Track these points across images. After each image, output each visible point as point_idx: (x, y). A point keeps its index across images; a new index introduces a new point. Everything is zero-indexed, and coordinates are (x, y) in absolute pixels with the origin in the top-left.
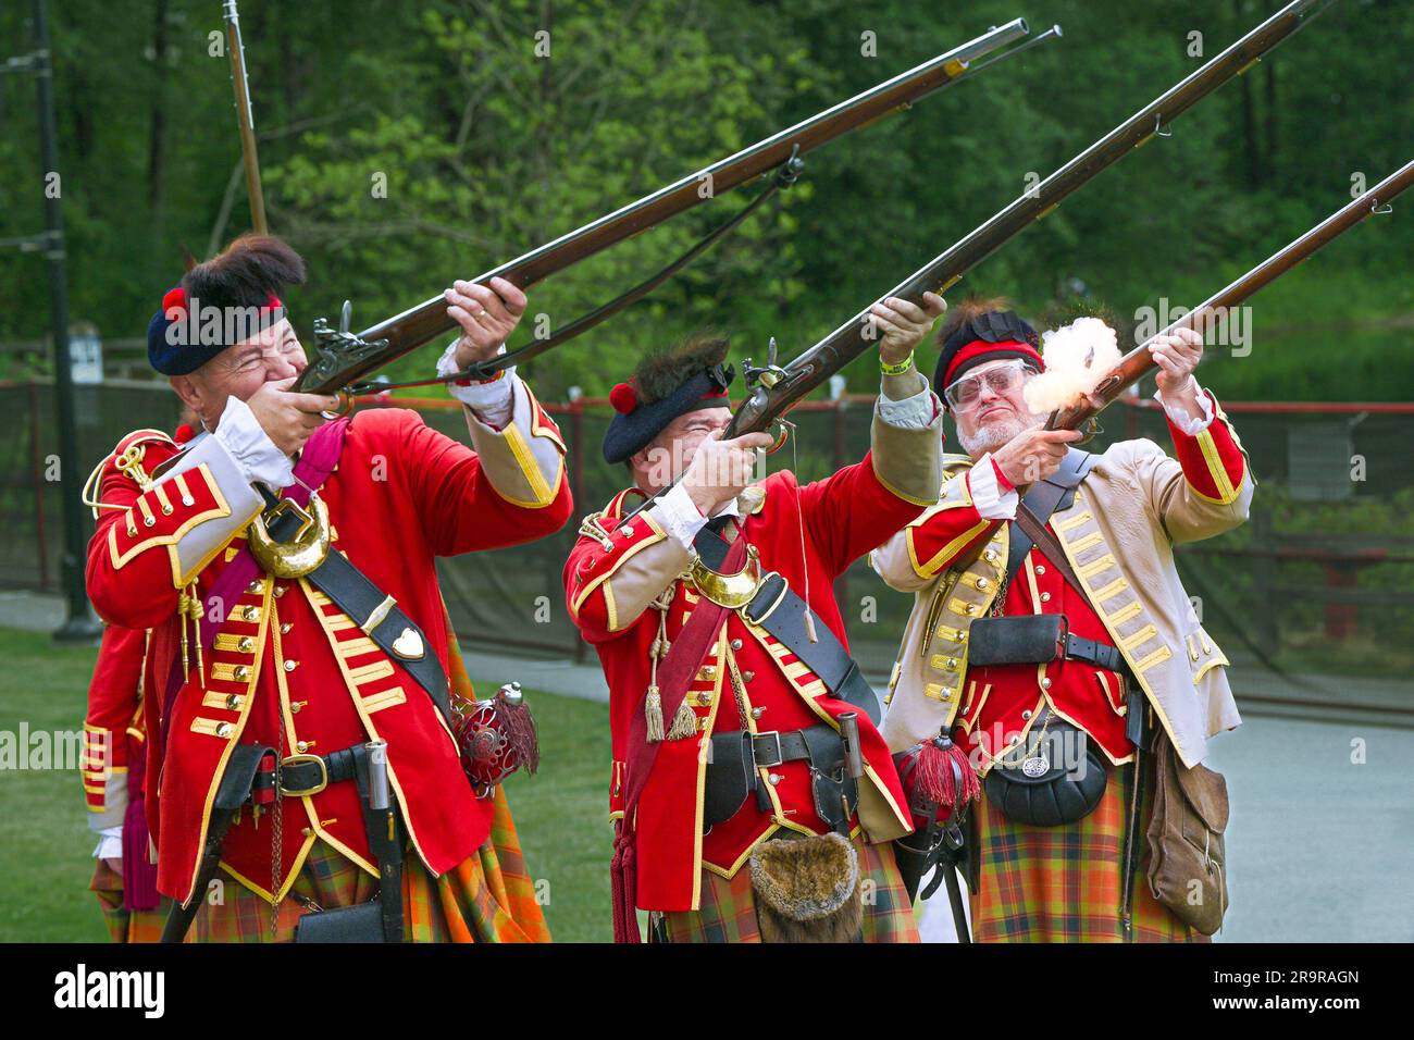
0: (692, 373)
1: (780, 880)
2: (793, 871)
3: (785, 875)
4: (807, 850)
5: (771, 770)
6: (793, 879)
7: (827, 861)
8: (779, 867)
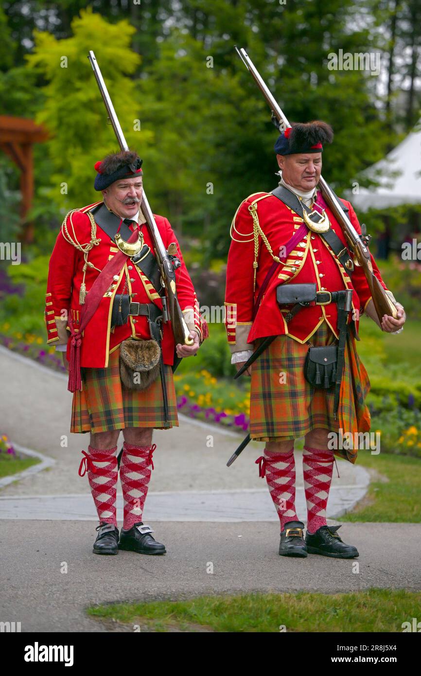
0: (121, 167)
1: (132, 355)
2: (136, 352)
3: (133, 353)
4: (142, 345)
5: (134, 317)
6: (136, 355)
7: (149, 350)
8: (131, 350)
